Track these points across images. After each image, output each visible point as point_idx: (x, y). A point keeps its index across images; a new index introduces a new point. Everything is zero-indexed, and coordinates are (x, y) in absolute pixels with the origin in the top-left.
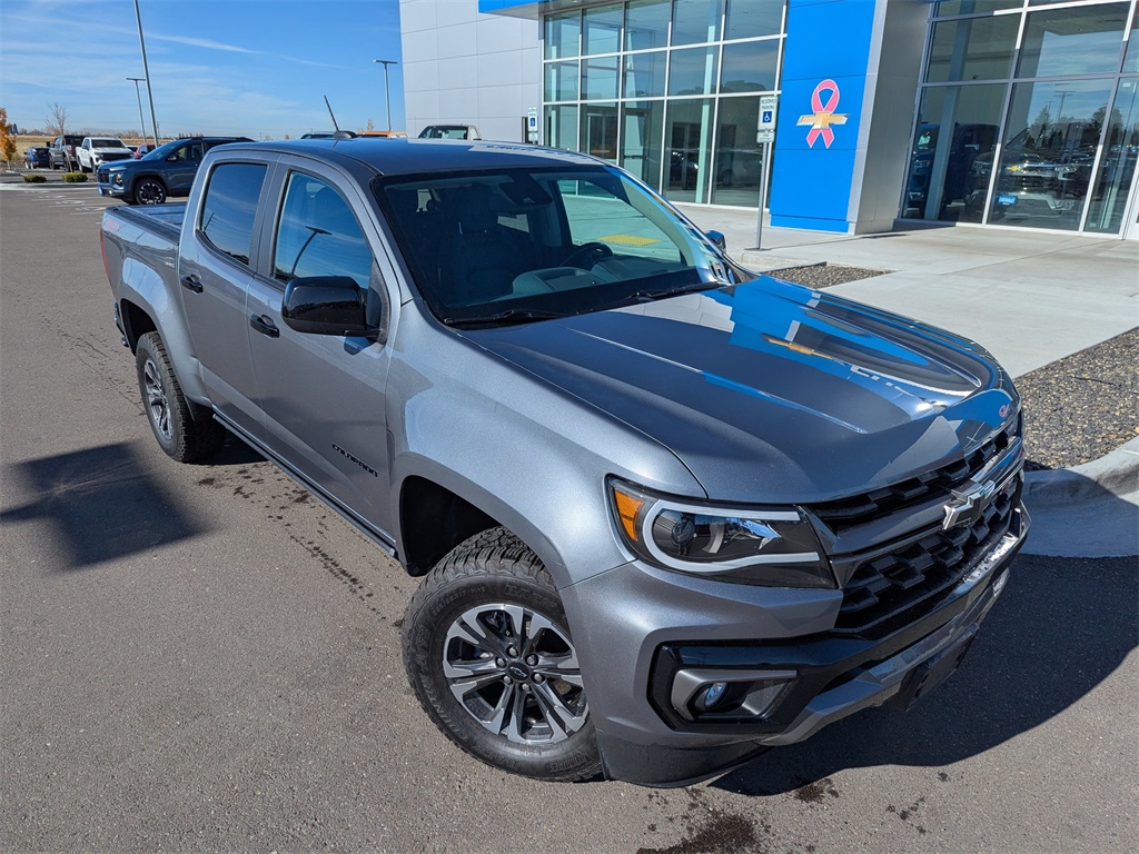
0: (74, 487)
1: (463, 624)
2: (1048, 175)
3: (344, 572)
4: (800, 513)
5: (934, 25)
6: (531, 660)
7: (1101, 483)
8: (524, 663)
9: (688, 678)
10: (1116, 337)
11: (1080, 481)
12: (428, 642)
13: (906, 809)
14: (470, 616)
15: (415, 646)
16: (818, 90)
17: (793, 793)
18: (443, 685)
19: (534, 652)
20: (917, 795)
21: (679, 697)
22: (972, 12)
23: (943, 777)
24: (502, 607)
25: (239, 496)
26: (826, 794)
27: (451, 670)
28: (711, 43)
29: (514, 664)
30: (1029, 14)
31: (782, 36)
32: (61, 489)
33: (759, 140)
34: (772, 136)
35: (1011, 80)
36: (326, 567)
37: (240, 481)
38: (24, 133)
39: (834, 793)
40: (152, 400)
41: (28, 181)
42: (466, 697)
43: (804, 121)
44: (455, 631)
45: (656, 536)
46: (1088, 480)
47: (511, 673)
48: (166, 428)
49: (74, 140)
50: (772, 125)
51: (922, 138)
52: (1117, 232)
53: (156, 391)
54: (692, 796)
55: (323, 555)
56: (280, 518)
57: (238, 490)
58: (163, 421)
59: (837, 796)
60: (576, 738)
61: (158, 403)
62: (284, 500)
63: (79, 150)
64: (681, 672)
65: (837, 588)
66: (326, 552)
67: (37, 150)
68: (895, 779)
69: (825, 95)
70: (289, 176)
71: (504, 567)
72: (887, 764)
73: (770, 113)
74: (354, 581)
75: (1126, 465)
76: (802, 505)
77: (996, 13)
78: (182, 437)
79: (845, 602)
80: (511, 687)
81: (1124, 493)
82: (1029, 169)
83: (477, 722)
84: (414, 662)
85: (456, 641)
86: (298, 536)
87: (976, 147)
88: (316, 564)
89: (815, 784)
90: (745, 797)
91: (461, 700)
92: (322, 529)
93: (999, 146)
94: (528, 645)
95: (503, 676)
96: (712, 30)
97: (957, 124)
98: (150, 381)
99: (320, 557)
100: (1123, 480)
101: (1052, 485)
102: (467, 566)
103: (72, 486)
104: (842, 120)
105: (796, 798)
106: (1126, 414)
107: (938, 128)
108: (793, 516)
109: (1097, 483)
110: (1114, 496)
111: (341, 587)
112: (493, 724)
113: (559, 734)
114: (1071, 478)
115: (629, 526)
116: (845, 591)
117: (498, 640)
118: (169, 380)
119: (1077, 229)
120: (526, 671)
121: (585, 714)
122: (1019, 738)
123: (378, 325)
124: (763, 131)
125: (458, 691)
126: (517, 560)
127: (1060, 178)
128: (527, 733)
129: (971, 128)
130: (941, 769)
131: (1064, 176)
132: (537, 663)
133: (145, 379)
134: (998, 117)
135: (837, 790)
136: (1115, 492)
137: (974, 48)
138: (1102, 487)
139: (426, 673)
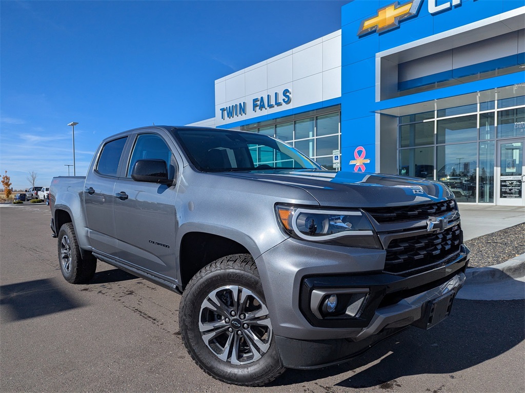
0: (20, 294)
1: (209, 300)
2: (458, 181)
3: (149, 317)
4: (362, 213)
5: (400, 127)
6: (242, 316)
7: (504, 271)
8: (239, 318)
9: (318, 294)
10: (500, 231)
11: (494, 272)
12: (192, 311)
13: (436, 389)
14: (212, 295)
15: (185, 315)
16: (356, 150)
17: (377, 387)
18: (199, 335)
19: (244, 312)
20: (440, 384)
21: (314, 304)
22: (415, 121)
23: (452, 377)
24: (228, 287)
25: (100, 294)
26: (394, 386)
27: (203, 327)
28: (311, 138)
29: (234, 320)
30: (437, 121)
31: (339, 134)
32: (14, 295)
33: (334, 167)
34: (339, 165)
35: (435, 145)
36: (141, 315)
37: (101, 289)
38: (16, 191)
39: (399, 386)
40: (63, 255)
41: (15, 203)
42: (211, 342)
43: (352, 162)
44: (205, 304)
45: (298, 226)
46: (498, 270)
47: (233, 326)
48: (68, 268)
49: (38, 189)
50: (339, 161)
51: (403, 171)
52: (493, 202)
53: (65, 251)
54: (326, 389)
55: (140, 312)
56: (120, 300)
57: (100, 292)
58: (67, 265)
59: (400, 386)
60: (266, 356)
61: (66, 257)
62: (122, 294)
63: (39, 193)
64: (314, 291)
65: (383, 249)
66: (141, 310)
67: (21, 194)
68: (428, 379)
69: (360, 153)
70: (137, 136)
71: (229, 265)
72: (423, 373)
73: (337, 156)
74: (154, 320)
75: (514, 264)
76: (363, 209)
77: (424, 121)
78: (75, 269)
79: (388, 258)
80: (233, 334)
81: (517, 277)
82: (450, 179)
83: (215, 356)
84: (184, 324)
85: (206, 309)
86: (128, 305)
87: (426, 173)
88: (137, 315)
89: (389, 382)
90: (353, 389)
91: (207, 343)
92: (139, 303)
93: (435, 171)
94: (240, 307)
95: (229, 328)
96: (311, 133)
97: (416, 165)
98: (63, 246)
99: (138, 312)
100: (514, 271)
101: (483, 272)
102: (211, 268)
103: (20, 293)
104: (368, 161)
105: (380, 388)
106: (511, 252)
107: (408, 167)
108: (359, 213)
109: (502, 272)
110: (512, 279)
111: (149, 322)
112: (223, 356)
113: (257, 355)
114: (490, 269)
115: (286, 223)
116: (388, 251)
117: (226, 307)
118: (73, 241)
119: (475, 202)
120: (239, 322)
121: (269, 342)
122: (487, 362)
123: (173, 179)
124: (335, 163)
125: (206, 338)
126: (235, 262)
127: (464, 182)
128: (241, 359)
129: (422, 167)
130: (451, 374)
131: (465, 181)
132: (245, 318)
133: (61, 246)
134: (432, 161)
135: (400, 384)
136: (512, 276)
137: (417, 141)
138: (506, 274)
139: (190, 330)
